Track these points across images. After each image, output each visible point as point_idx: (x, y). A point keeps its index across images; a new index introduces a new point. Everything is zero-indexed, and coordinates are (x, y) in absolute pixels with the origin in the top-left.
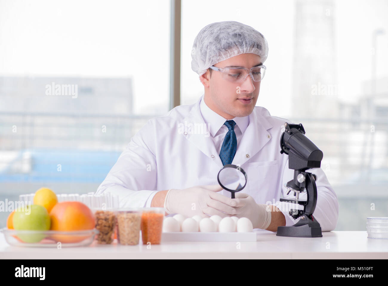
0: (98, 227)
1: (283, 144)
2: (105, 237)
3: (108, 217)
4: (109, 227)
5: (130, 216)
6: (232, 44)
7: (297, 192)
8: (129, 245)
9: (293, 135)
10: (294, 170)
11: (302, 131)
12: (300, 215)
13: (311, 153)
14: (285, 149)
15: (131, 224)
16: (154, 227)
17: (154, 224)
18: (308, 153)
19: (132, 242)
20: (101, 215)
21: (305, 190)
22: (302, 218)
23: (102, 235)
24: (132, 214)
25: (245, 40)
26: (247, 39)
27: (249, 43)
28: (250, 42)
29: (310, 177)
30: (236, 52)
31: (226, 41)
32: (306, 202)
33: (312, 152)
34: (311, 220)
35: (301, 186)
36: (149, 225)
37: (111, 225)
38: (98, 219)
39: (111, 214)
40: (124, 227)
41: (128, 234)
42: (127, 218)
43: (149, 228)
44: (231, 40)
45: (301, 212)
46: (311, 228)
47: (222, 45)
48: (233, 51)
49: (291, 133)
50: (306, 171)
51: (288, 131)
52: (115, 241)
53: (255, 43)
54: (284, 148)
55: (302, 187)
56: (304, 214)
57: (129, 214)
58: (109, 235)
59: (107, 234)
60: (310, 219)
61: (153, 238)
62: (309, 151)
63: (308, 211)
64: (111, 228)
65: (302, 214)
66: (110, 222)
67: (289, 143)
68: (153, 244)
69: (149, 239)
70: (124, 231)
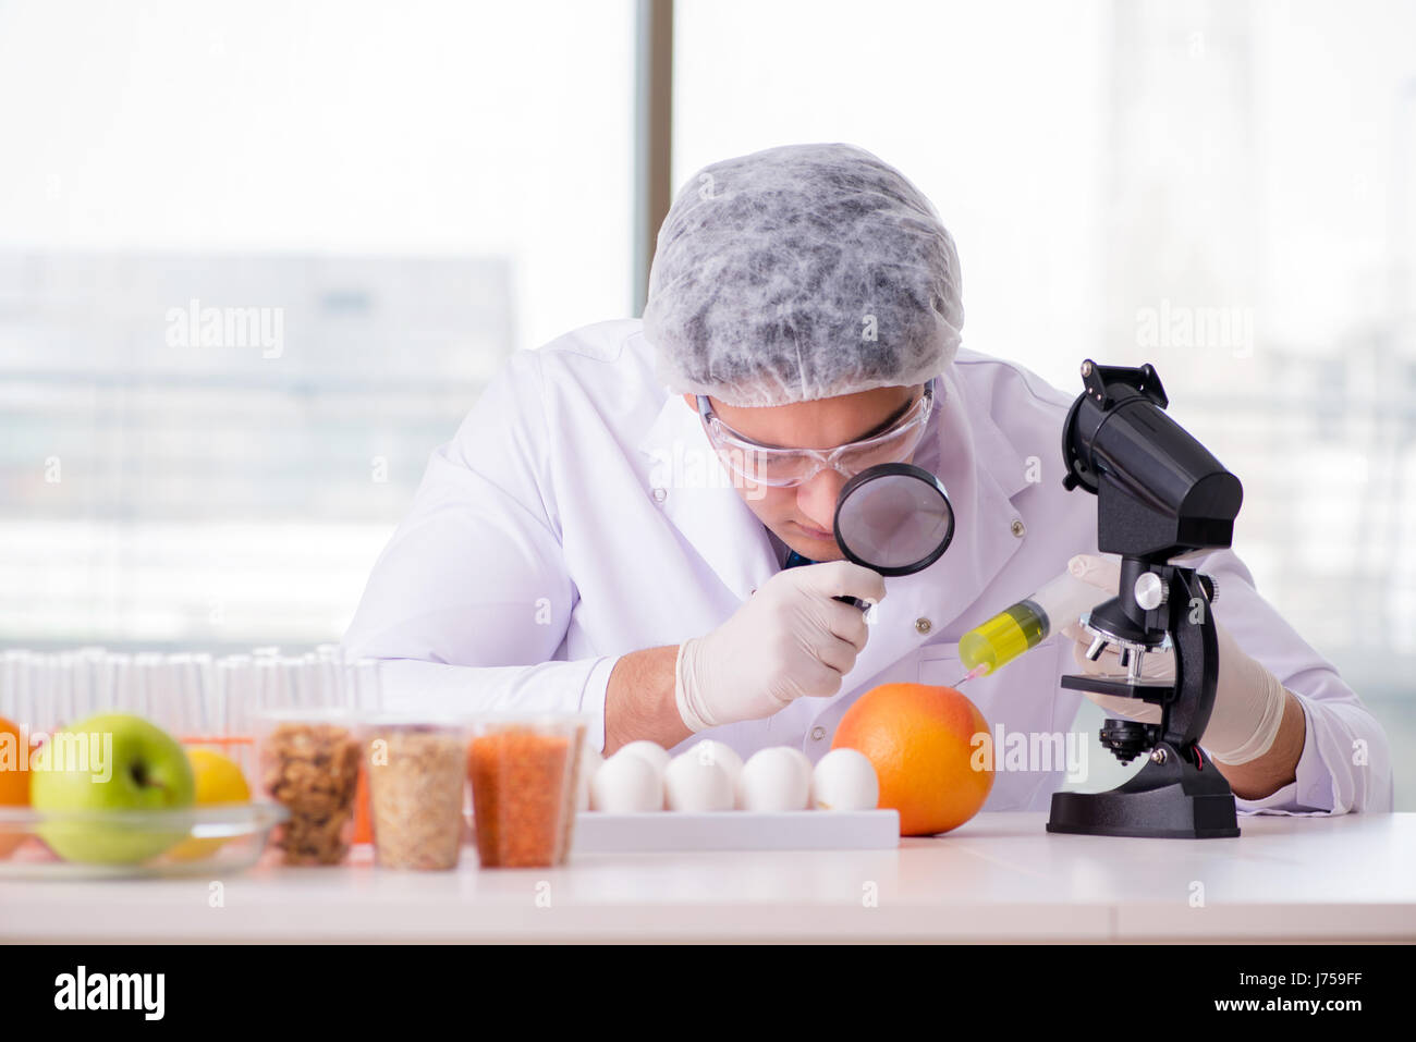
0: (283, 795)
1: (1074, 450)
2: (313, 834)
3: (327, 751)
4: (332, 792)
5: (416, 745)
6: (748, 370)
7: (1135, 649)
8: (412, 868)
9: (1115, 412)
10: (1121, 557)
11: (1154, 397)
12: (1145, 745)
13: (1193, 487)
14: (1083, 469)
15: (423, 781)
16: (528, 794)
17: (525, 782)
18: (1180, 484)
19: (424, 858)
20: (299, 740)
21: (1167, 642)
22: (1155, 755)
23: (301, 824)
24: (428, 739)
25: (809, 357)
27: (824, 373)
28: (828, 370)
29: (1189, 584)
31: (726, 348)
32: (1170, 689)
33: (1196, 480)
34: (1191, 768)
35: (1150, 623)
36: (506, 783)
37: (340, 787)
38: (286, 759)
39: (339, 738)
40: (392, 793)
41: (408, 824)
42: (404, 756)
43: (503, 795)
44: (745, 353)
45: (1151, 734)
46: (1191, 798)
48: (757, 390)
49: (1109, 405)
50: (1171, 562)
51: (1094, 395)
52: (361, 852)
54: (1077, 464)
55: (1154, 626)
56: (1163, 740)
57: (416, 738)
58: (332, 824)
59: (322, 823)
60: (1189, 760)
61: (525, 841)
62: (1183, 477)
63: (1178, 730)
64: (342, 795)
65: (1156, 740)
66: (336, 771)
67: (1100, 446)
68: (524, 865)
69: (504, 847)
70: (392, 809)
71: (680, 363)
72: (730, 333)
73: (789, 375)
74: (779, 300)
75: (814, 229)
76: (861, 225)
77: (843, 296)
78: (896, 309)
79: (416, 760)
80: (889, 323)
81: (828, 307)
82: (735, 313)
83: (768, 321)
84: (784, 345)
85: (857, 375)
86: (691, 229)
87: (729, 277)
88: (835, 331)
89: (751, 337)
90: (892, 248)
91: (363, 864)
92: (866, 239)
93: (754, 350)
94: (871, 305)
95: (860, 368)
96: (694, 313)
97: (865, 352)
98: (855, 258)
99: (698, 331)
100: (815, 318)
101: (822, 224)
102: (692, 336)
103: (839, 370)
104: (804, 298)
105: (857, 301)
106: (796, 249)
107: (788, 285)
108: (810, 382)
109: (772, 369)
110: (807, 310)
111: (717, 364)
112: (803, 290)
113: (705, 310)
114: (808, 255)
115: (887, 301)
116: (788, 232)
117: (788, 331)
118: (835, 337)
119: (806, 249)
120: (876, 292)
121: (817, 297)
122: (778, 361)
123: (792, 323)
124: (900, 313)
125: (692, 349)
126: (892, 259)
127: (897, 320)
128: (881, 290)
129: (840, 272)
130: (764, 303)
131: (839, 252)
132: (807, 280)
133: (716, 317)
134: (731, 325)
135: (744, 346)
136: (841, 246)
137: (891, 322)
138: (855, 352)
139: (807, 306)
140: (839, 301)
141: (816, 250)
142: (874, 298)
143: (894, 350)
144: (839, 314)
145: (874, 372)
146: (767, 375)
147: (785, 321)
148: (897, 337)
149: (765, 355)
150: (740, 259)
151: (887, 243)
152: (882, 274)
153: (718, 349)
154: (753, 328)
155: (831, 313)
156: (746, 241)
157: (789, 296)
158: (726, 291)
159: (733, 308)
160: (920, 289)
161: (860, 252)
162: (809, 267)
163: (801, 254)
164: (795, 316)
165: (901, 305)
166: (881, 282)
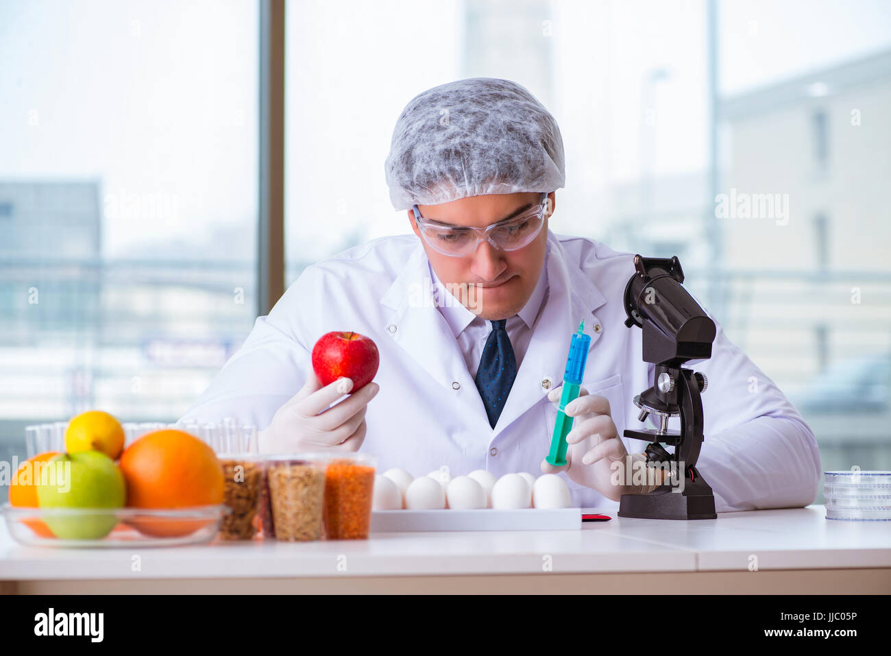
2: (238, 522)
4: (248, 498)
5: (300, 471)
6: (436, 177)
8: (297, 540)
15: (305, 491)
16: (354, 499)
17: (353, 491)
19: (305, 534)
23: (232, 517)
24: (305, 468)
25: (469, 167)
26: (473, 166)
27: (477, 175)
30: (447, 193)
31: (423, 166)
36: (343, 492)
37: (253, 496)
39: (251, 469)
40: (286, 498)
41: (296, 515)
42: (293, 478)
43: (341, 499)
44: (434, 167)
47: (415, 178)
48: (442, 191)
53: (494, 173)
57: (297, 468)
58: (249, 516)
59: (242, 516)
61: (353, 524)
64: (252, 500)
66: (250, 487)
68: (353, 538)
69: (342, 527)
70: (286, 507)
71: (398, 178)
72: (425, 157)
73: (458, 180)
74: (452, 137)
75: (474, 104)
76: (500, 104)
77: (488, 134)
78: (519, 143)
79: (301, 479)
80: (515, 150)
81: (480, 140)
82: (429, 145)
83: (446, 147)
84: (455, 162)
85: (496, 177)
86: (408, 114)
87: (426, 129)
88: (483, 153)
89: (437, 157)
90: (518, 115)
92: (503, 110)
93: (438, 165)
94: (504, 140)
95: (497, 173)
96: (406, 149)
97: (500, 163)
98: (496, 118)
99: (408, 159)
100: (472, 145)
101: (479, 102)
102: (405, 162)
103: (486, 173)
104: (466, 135)
105: (496, 138)
106: (463, 114)
107: (458, 129)
108: (470, 182)
109: (448, 175)
110: (468, 141)
111: (418, 175)
112: (465, 132)
113: (412, 148)
114: (469, 116)
115: (514, 139)
116: (459, 106)
117: (457, 153)
118: (483, 155)
119: (468, 113)
120: (507, 134)
121: (473, 135)
122: (452, 171)
123: (459, 148)
124: (521, 146)
125: (404, 169)
126: (518, 120)
127: (518, 148)
128: (510, 133)
129: (486, 123)
130: (444, 139)
131: (487, 115)
132: (468, 127)
133: (418, 151)
134: (426, 153)
135: (433, 163)
136: (489, 112)
137: (515, 149)
138: (495, 163)
139: (467, 140)
140: (486, 137)
141: (474, 113)
142: (506, 137)
143: (518, 165)
144: (485, 143)
145: (505, 177)
146: (447, 179)
147: (455, 147)
148: (519, 158)
149: (444, 167)
150: (432, 119)
151: (515, 112)
152: (511, 125)
153: (419, 168)
154: (438, 152)
155: (481, 142)
156: (436, 111)
157: (458, 135)
158: (424, 136)
159: (427, 144)
160: (533, 136)
161: (499, 116)
162: (470, 122)
163: (466, 116)
164: (460, 144)
165: (521, 142)
166: (510, 129)
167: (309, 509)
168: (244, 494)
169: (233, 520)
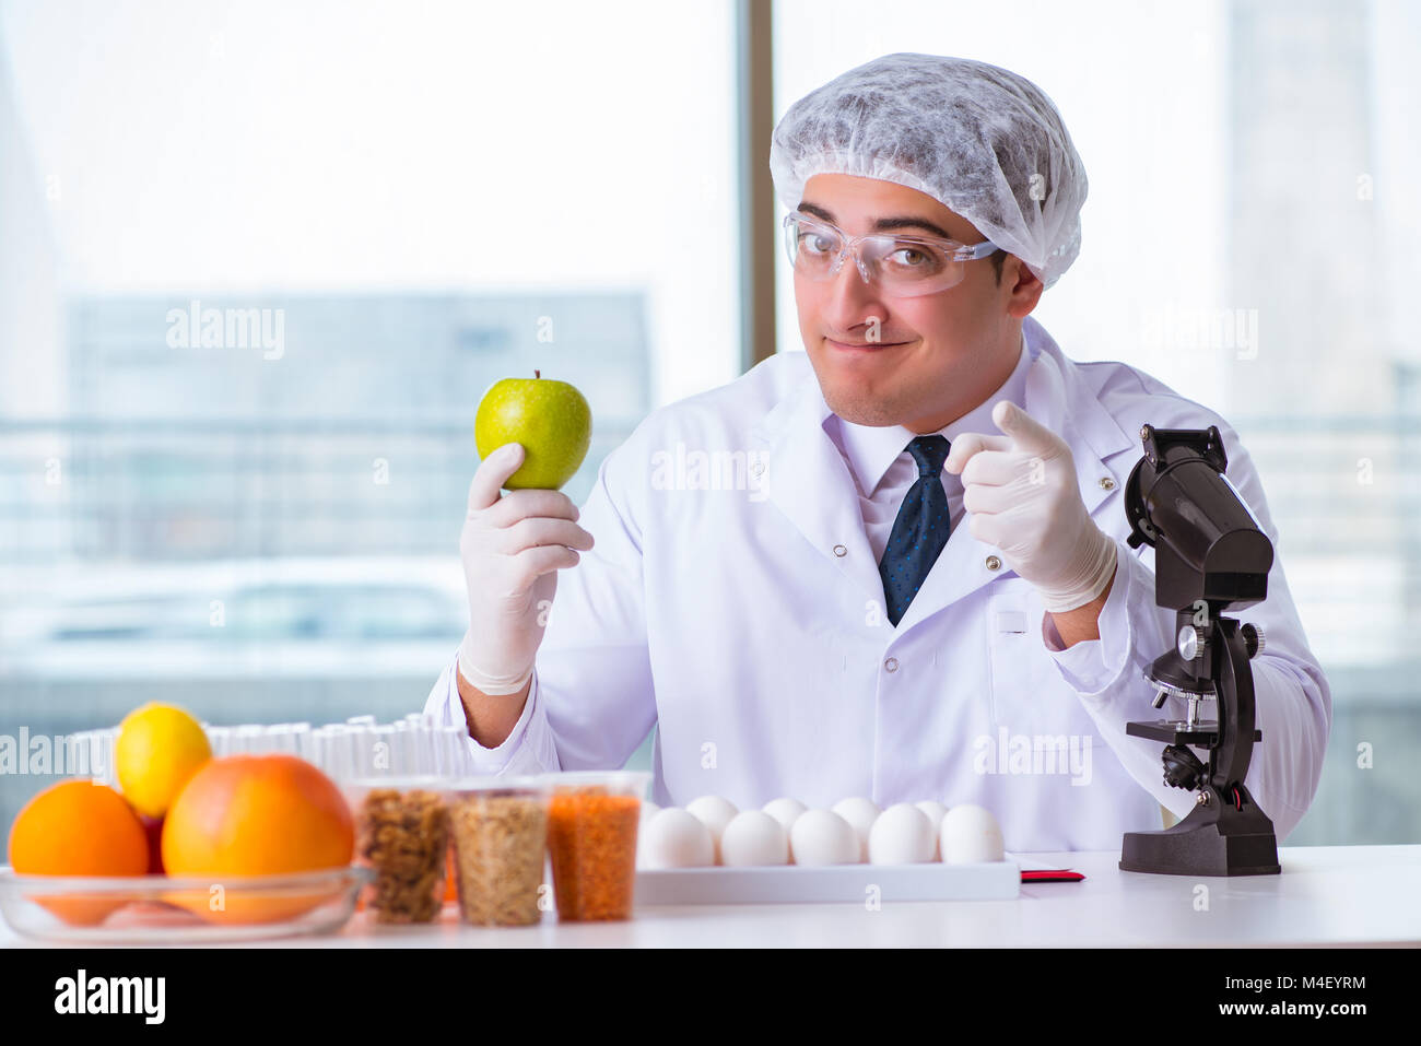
0: (377, 856)
1: (1137, 510)
2: (404, 894)
3: (416, 815)
4: (422, 853)
5: (502, 808)
8: (499, 924)
15: (509, 842)
16: (601, 852)
19: (511, 914)
20: (389, 806)
23: (392, 885)
24: (511, 802)
30: (822, 158)
36: (583, 842)
37: (429, 848)
38: (377, 823)
39: (428, 803)
40: (479, 854)
41: (495, 882)
42: (489, 819)
43: (580, 854)
49: (1161, 467)
51: (1149, 458)
52: (450, 911)
53: (893, 145)
54: (1143, 524)
57: (498, 802)
58: (423, 884)
59: (412, 883)
61: (600, 896)
64: (430, 856)
66: (424, 834)
69: (581, 901)
70: (480, 869)
79: (503, 822)
91: (452, 921)
145: (910, 159)
167: (518, 872)
168: (413, 846)
169: (397, 891)
